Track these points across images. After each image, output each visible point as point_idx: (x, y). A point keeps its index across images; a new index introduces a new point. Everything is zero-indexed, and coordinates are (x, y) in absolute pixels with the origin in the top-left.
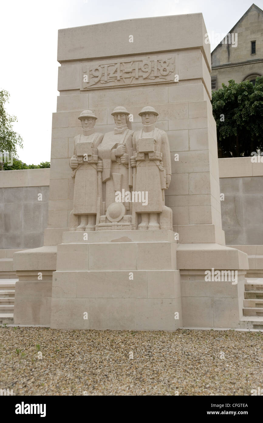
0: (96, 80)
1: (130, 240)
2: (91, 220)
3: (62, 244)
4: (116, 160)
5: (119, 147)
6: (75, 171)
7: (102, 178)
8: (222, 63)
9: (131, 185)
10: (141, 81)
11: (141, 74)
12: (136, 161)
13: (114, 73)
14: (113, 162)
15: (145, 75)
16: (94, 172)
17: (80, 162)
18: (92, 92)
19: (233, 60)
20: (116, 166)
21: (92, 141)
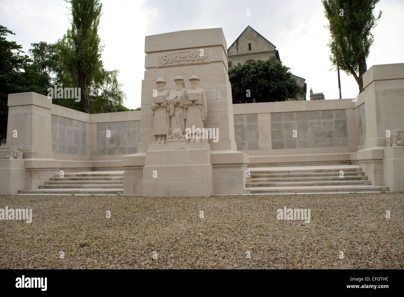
0: (166, 62)
1: (185, 149)
2: (163, 138)
3: (148, 151)
4: (177, 105)
5: (178, 98)
6: (154, 111)
7: (169, 115)
8: (234, 54)
9: (185, 118)
10: (190, 62)
11: (190, 58)
12: (188, 105)
13: (175, 58)
14: (175, 106)
15: (192, 59)
16: (165, 112)
17: (157, 107)
18: (163, 68)
19: (240, 53)
20: (177, 108)
21: (164, 95)
